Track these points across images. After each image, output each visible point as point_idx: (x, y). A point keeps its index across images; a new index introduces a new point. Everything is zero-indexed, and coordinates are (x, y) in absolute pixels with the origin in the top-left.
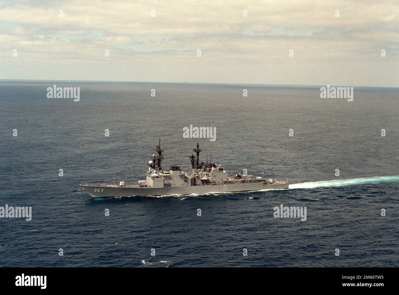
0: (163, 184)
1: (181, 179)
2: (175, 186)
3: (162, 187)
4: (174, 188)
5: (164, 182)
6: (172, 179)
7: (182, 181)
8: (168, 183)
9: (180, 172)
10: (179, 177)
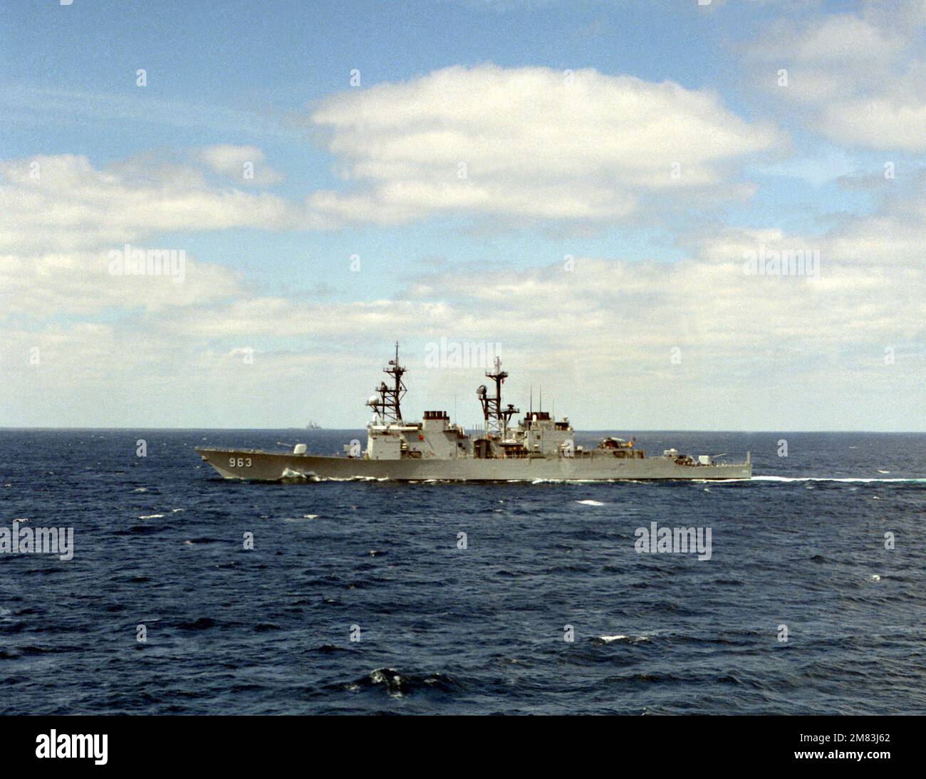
0: (399, 450)
1: (450, 440)
2: (432, 458)
3: (397, 457)
4: (428, 462)
5: (402, 446)
6: (425, 440)
7: (452, 447)
8: (414, 449)
9: (445, 424)
10: (443, 435)
